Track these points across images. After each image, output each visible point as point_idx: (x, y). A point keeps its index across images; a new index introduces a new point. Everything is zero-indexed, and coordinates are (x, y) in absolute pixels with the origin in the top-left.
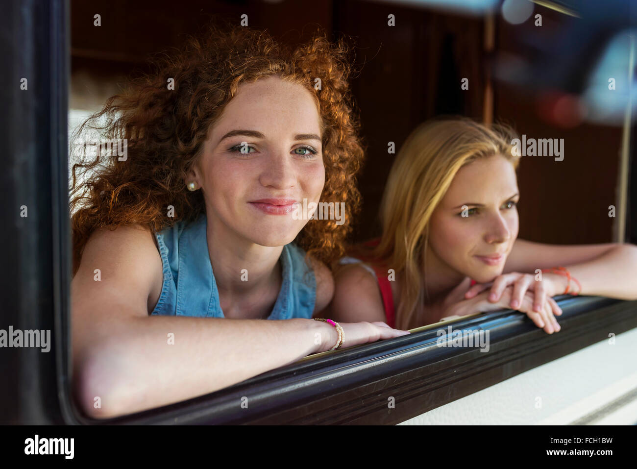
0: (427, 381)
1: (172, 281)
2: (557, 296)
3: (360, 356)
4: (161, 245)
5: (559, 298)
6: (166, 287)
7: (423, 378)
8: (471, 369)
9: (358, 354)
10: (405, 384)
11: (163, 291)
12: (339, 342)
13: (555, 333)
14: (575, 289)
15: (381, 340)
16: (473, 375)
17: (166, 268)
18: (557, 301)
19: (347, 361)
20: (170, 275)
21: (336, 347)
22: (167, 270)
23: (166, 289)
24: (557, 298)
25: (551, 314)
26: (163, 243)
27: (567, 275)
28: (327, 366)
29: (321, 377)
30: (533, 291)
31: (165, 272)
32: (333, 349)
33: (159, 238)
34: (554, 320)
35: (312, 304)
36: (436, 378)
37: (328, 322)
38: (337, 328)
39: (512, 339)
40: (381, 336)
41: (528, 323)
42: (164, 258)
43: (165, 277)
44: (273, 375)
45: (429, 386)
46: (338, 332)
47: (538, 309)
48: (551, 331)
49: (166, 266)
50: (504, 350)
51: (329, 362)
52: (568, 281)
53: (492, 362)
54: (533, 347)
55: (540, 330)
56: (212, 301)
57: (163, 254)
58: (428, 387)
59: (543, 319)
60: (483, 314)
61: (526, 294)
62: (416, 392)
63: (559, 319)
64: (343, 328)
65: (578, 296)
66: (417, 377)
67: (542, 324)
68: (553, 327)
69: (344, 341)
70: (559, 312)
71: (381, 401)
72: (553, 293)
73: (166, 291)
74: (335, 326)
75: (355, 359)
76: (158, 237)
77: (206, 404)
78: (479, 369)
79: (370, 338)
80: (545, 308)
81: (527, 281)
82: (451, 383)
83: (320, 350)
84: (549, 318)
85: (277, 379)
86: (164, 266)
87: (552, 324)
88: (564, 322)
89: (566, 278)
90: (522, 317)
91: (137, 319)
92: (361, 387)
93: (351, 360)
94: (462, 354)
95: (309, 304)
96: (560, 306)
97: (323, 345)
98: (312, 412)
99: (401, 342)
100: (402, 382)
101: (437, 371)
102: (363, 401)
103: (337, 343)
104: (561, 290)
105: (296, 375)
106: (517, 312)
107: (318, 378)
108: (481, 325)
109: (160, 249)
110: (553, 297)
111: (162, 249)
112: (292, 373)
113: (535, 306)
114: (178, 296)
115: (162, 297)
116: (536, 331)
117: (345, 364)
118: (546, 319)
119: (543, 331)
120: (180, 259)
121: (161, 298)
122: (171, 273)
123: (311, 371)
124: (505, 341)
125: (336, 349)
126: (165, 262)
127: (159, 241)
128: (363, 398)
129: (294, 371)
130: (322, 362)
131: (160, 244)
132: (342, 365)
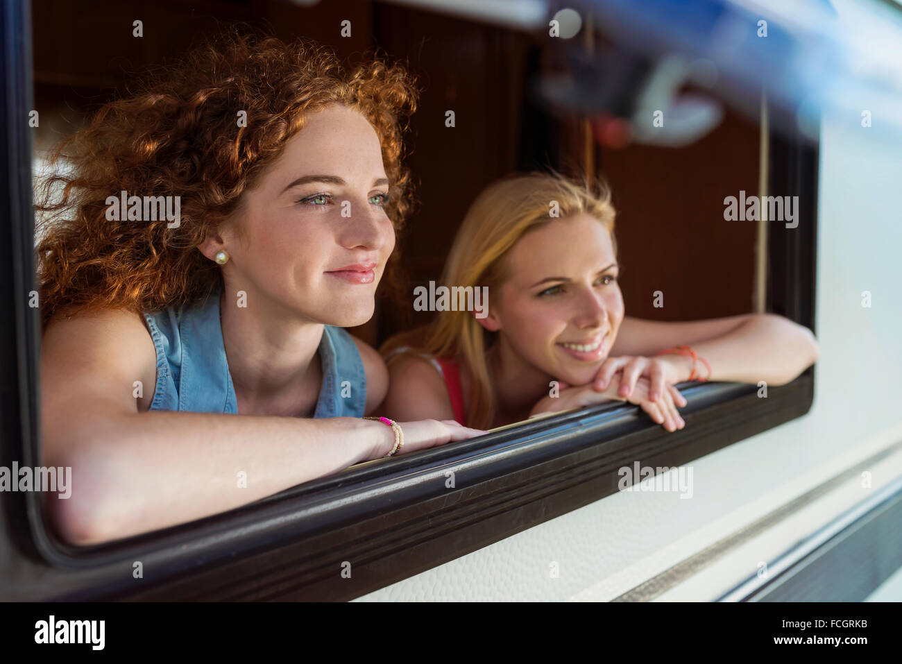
0: (515, 493)
1: (170, 379)
2: (681, 383)
3: (424, 461)
4: (154, 330)
5: (683, 386)
6: (161, 387)
7: (508, 490)
8: (571, 478)
9: (422, 460)
10: (486, 497)
11: (157, 391)
12: (396, 445)
13: (678, 431)
14: (703, 374)
15: (452, 442)
16: (574, 485)
17: (161, 361)
18: (680, 390)
19: (408, 469)
20: (167, 370)
21: (393, 452)
22: (162, 363)
23: (161, 389)
24: (680, 386)
25: (672, 406)
26: (155, 327)
27: (692, 354)
28: (383, 476)
29: (375, 488)
30: (648, 378)
31: (160, 366)
32: (389, 455)
33: (150, 321)
34: (676, 413)
35: (361, 405)
36: (524, 490)
37: (381, 421)
38: (394, 427)
39: (622, 438)
40: (452, 437)
41: (643, 418)
42: (159, 346)
43: (159, 373)
44: (311, 487)
45: (516, 500)
46: (394, 432)
47: (656, 397)
48: (672, 427)
49: (162, 357)
50: (612, 453)
51: (385, 470)
52: (694, 363)
53: (597, 468)
54: (650, 449)
55: (658, 427)
56: (226, 409)
57: (157, 341)
58: (515, 502)
59: (662, 412)
60: (584, 408)
61: (638, 381)
62: (499, 508)
63: (683, 412)
64: (402, 427)
65: (708, 383)
66: (500, 488)
67: (660, 419)
68: (675, 423)
69: (402, 443)
70: (683, 402)
71: (454, 520)
72: (675, 380)
73: (161, 392)
74: (390, 425)
75: (419, 466)
76: (148, 319)
77: (223, 526)
78: (580, 478)
79: (437, 440)
80: (664, 398)
81: (641, 365)
82: (544, 496)
83: (372, 457)
84: (670, 411)
85: (316, 493)
86: (158, 359)
87: (674, 418)
88: (689, 416)
89: (691, 359)
90: (634, 410)
91: (126, 414)
92: (428, 501)
93: (412, 468)
94: (558, 459)
95: (357, 405)
96: (685, 396)
97: (375, 450)
98: (364, 535)
99: (479, 444)
100: (481, 495)
101: (525, 481)
102: (430, 520)
103: (393, 447)
104: (685, 375)
105: (342, 487)
106: (628, 404)
107: (370, 490)
108: (582, 421)
109: (152, 334)
110: (675, 385)
111: (154, 335)
112: (336, 485)
113: (651, 395)
114: (181, 403)
115: (156, 400)
116: (653, 428)
117: (405, 472)
118: (666, 412)
119: (663, 427)
120: (184, 351)
121: (154, 401)
122: (168, 367)
123: (361, 482)
124: (614, 441)
125: (393, 455)
126: (160, 352)
127: (150, 325)
128: (431, 516)
129: (338, 483)
130: (376, 470)
131: (151, 328)
132: (402, 473)
